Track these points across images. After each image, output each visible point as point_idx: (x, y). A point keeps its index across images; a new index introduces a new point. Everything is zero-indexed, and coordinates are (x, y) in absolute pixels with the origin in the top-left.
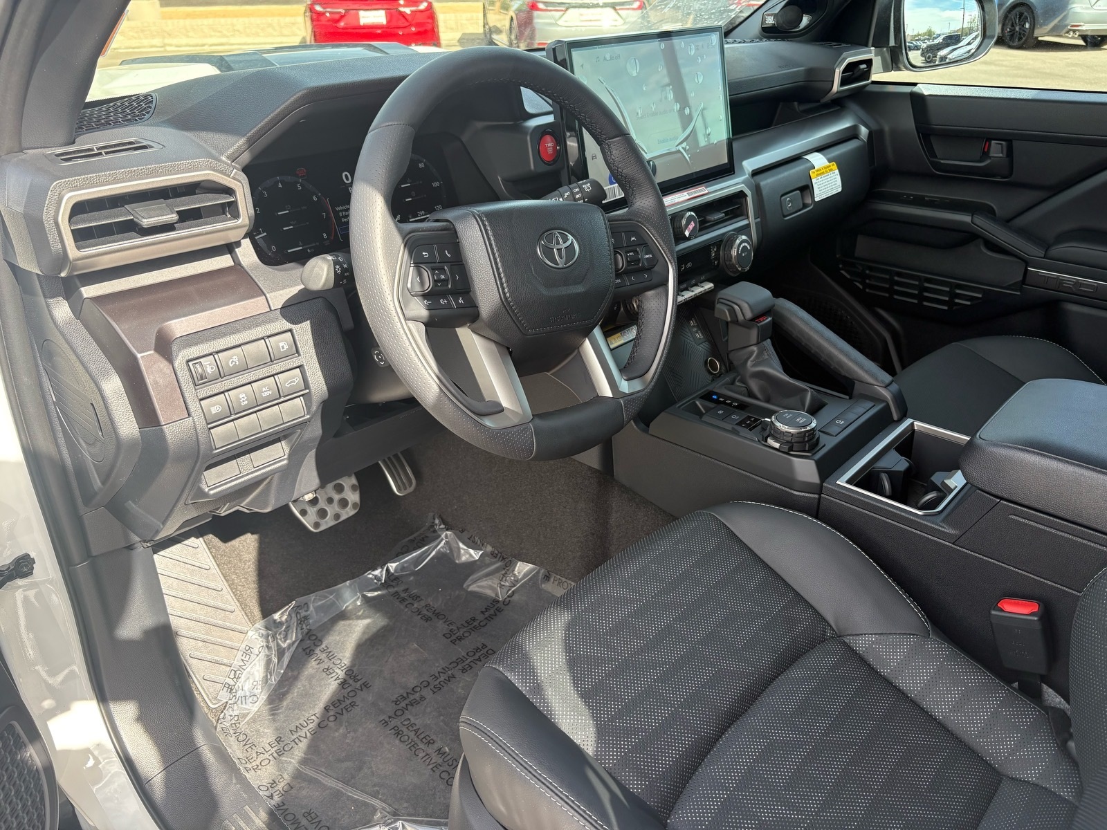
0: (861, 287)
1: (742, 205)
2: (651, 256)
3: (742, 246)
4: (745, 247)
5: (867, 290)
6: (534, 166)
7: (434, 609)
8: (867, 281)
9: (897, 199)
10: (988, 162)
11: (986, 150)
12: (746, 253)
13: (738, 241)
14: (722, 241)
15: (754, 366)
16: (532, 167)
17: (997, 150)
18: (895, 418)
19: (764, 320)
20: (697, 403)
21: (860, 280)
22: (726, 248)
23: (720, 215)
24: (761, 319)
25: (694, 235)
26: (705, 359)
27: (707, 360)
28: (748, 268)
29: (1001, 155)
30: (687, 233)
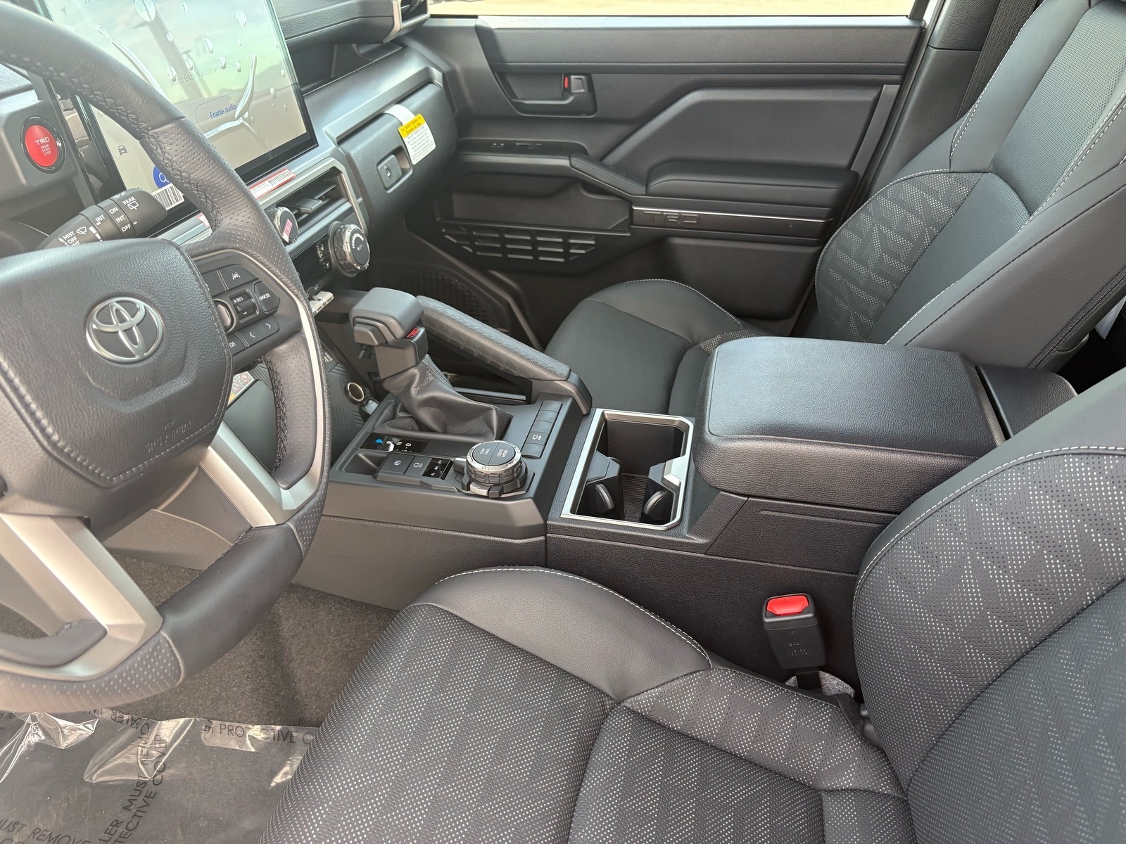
0: (470, 250)
1: (338, 184)
2: (268, 295)
3: (354, 239)
4: (357, 238)
5: (478, 253)
6: (26, 178)
7: (48, 833)
8: (477, 243)
9: (487, 148)
10: (571, 99)
11: (566, 86)
12: (361, 246)
13: (348, 234)
14: (327, 236)
15: (419, 393)
16: (23, 181)
17: (577, 84)
18: (585, 412)
19: (417, 334)
20: (360, 455)
21: (468, 243)
22: (336, 245)
23: (315, 204)
24: (413, 333)
25: (293, 236)
26: (344, 386)
27: (346, 387)
28: (367, 264)
29: (583, 91)
30: (286, 238)
